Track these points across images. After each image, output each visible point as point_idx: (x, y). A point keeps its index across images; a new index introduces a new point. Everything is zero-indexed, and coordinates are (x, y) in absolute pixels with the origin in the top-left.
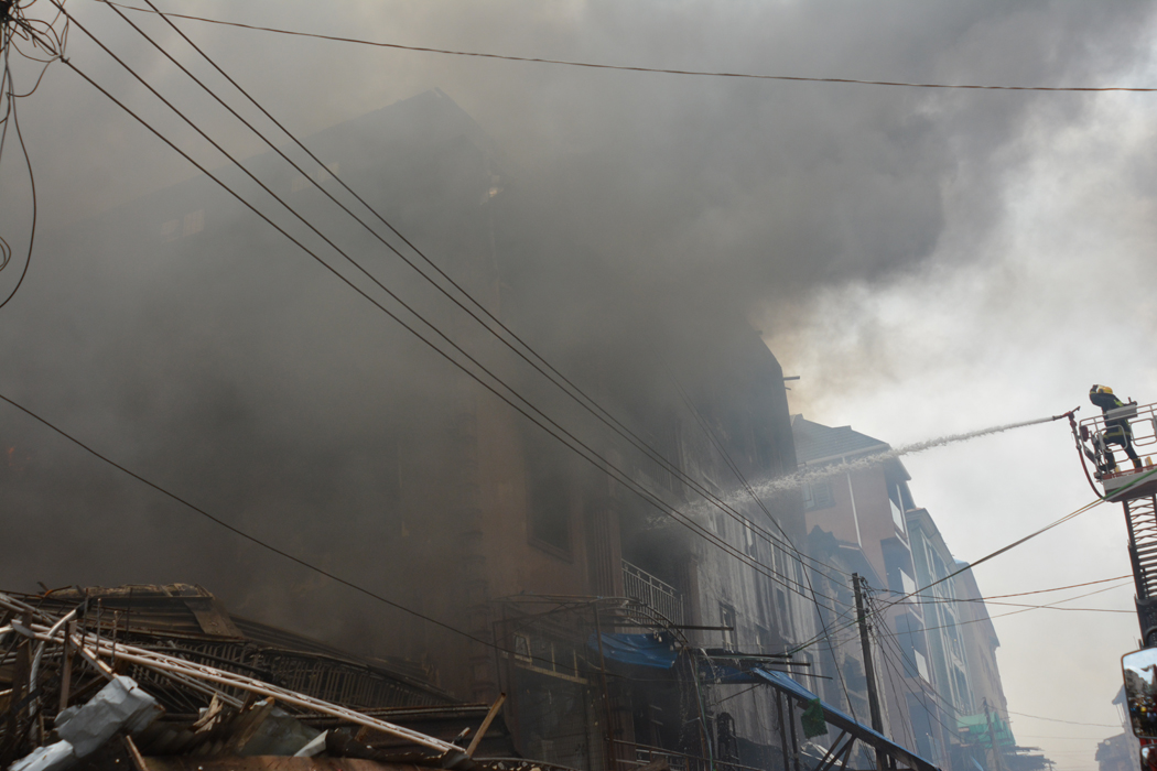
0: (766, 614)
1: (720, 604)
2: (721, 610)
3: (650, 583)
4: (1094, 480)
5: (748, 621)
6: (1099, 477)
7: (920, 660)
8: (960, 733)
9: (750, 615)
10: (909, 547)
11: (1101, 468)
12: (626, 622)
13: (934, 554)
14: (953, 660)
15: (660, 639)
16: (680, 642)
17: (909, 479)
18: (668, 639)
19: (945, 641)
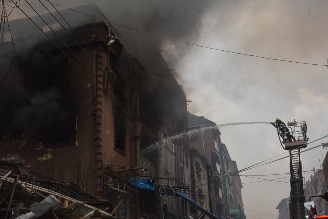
0: (177, 174)
1: (165, 170)
2: (165, 172)
3: (147, 163)
4: (282, 143)
5: (172, 176)
6: (284, 143)
7: (220, 191)
8: (230, 215)
9: (173, 174)
10: (219, 155)
11: (284, 140)
12: (140, 175)
13: (226, 158)
14: (229, 192)
15: (152, 181)
16: (157, 182)
17: (221, 134)
18: (154, 181)
19: (227, 186)
